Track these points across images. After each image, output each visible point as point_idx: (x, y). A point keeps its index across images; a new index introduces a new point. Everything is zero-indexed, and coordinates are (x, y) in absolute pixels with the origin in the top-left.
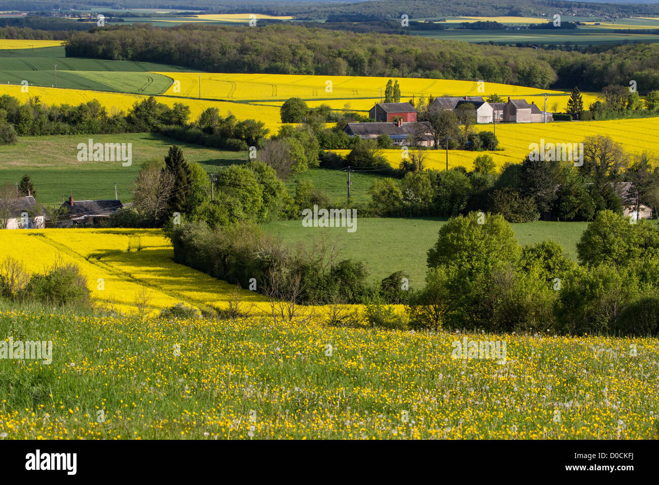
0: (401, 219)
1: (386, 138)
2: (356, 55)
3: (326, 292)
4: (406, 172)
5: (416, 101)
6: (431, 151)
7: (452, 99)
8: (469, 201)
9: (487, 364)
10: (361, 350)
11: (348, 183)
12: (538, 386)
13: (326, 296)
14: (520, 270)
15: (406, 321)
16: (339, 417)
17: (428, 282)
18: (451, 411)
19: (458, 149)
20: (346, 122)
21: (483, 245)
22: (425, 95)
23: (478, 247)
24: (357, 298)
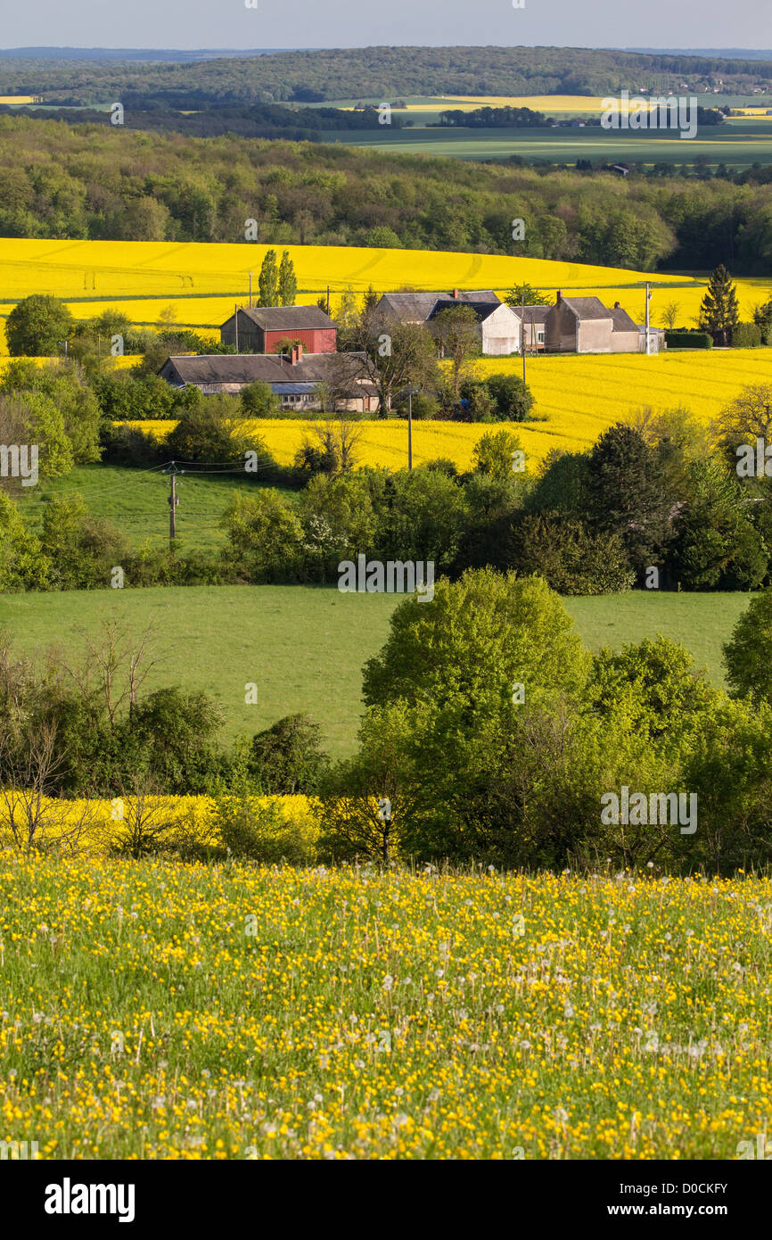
0: (300, 588)
1: (261, 393)
2: (189, 191)
3: (118, 765)
4: (310, 475)
5: (334, 303)
6: (370, 423)
7: (422, 298)
8: (463, 543)
9: (499, 950)
10: (196, 917)
11: (170, 501)
12: (622, 1003)
13: (118, 775)
14: (587, 712)
15: (312, 834)
16: (138, 1087)
17: (364, 740)
18: (411, 1071)
19: (436, 418)
20: (165, 353)
21: (497, 649)
22: (356, 288)
23: (487, 656)
24: (193, 781)
